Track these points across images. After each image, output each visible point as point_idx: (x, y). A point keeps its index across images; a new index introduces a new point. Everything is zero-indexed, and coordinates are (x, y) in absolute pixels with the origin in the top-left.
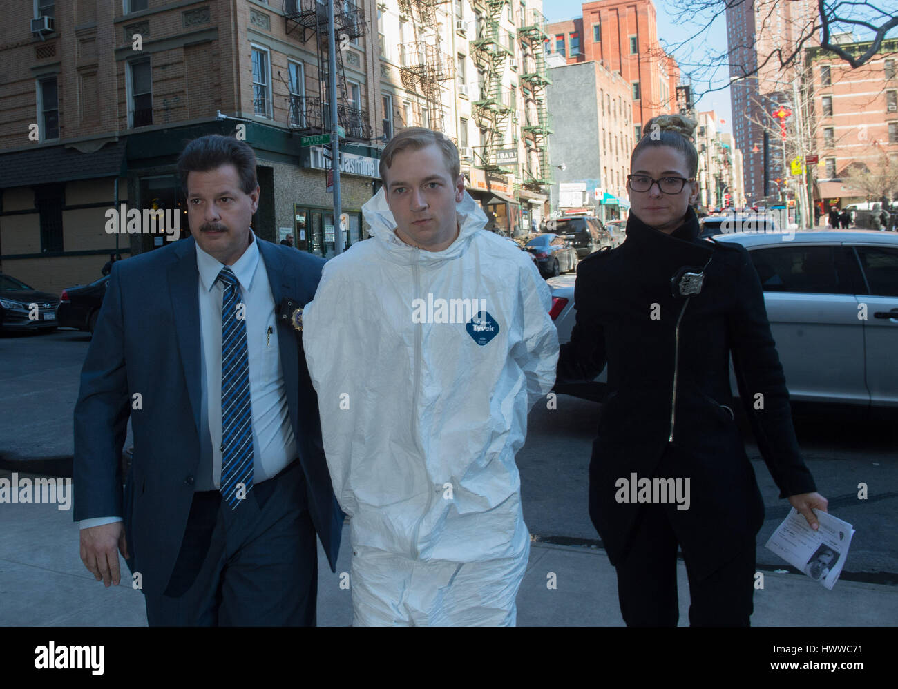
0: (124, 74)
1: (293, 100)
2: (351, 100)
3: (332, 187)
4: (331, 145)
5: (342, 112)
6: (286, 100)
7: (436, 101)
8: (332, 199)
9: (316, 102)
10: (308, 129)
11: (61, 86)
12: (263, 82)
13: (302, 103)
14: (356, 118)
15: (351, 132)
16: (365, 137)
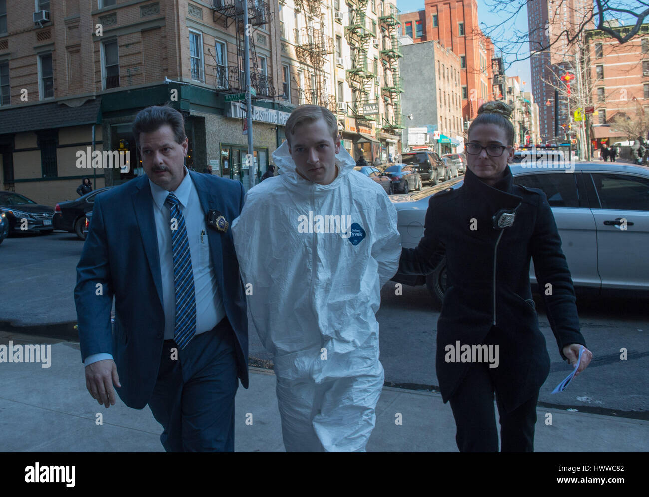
0: (99, 51)
1: (219, 69)
2: (260, 69)
3: (246, 131)
4: (246, 101)
5: (253, 77)
6: (214, 69)
7: (321, 69)
8: (247, 139)
9: (235, 71)
10: (230, 89)
11: (55, 60)
12: (198, 56)
13: (225, 71)
14: (263, 82)
15: (260, 92)
16: (270, 95)
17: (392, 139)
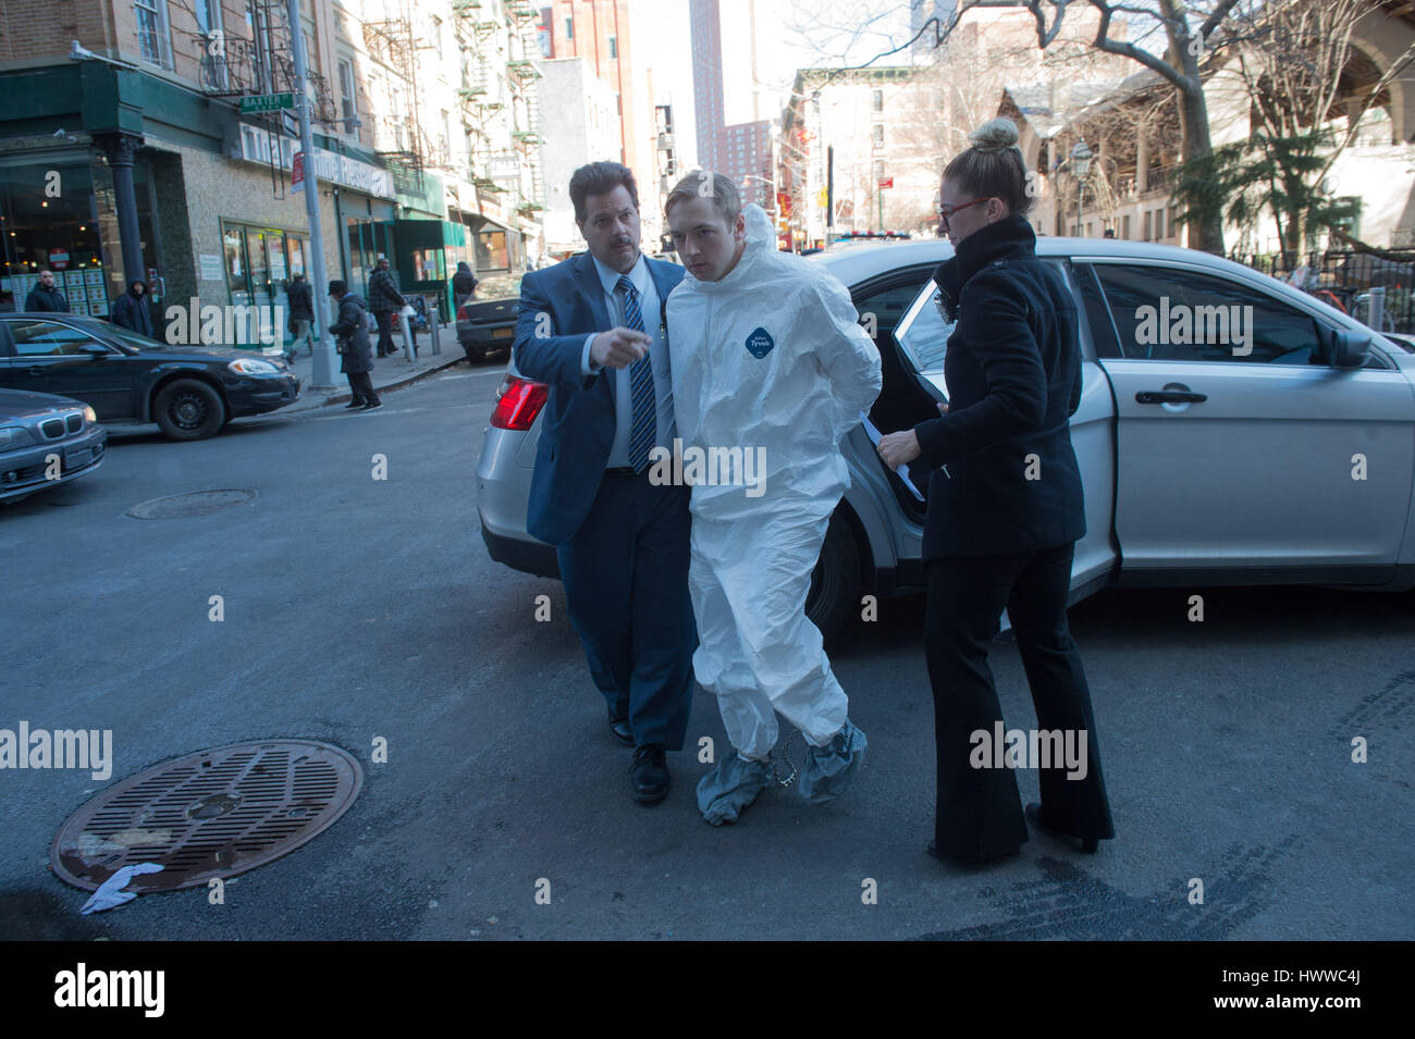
6: (192, 41)
16: (324, 118)
17: (531, 228)
